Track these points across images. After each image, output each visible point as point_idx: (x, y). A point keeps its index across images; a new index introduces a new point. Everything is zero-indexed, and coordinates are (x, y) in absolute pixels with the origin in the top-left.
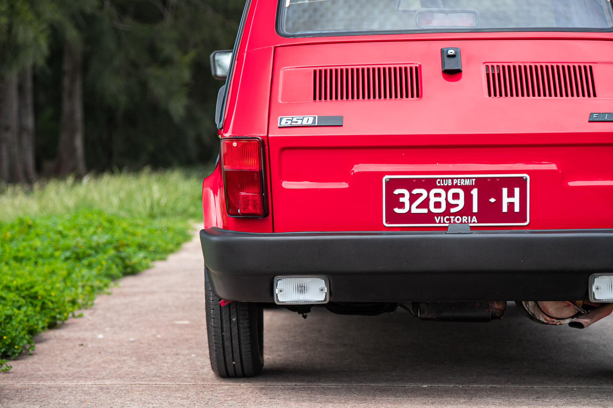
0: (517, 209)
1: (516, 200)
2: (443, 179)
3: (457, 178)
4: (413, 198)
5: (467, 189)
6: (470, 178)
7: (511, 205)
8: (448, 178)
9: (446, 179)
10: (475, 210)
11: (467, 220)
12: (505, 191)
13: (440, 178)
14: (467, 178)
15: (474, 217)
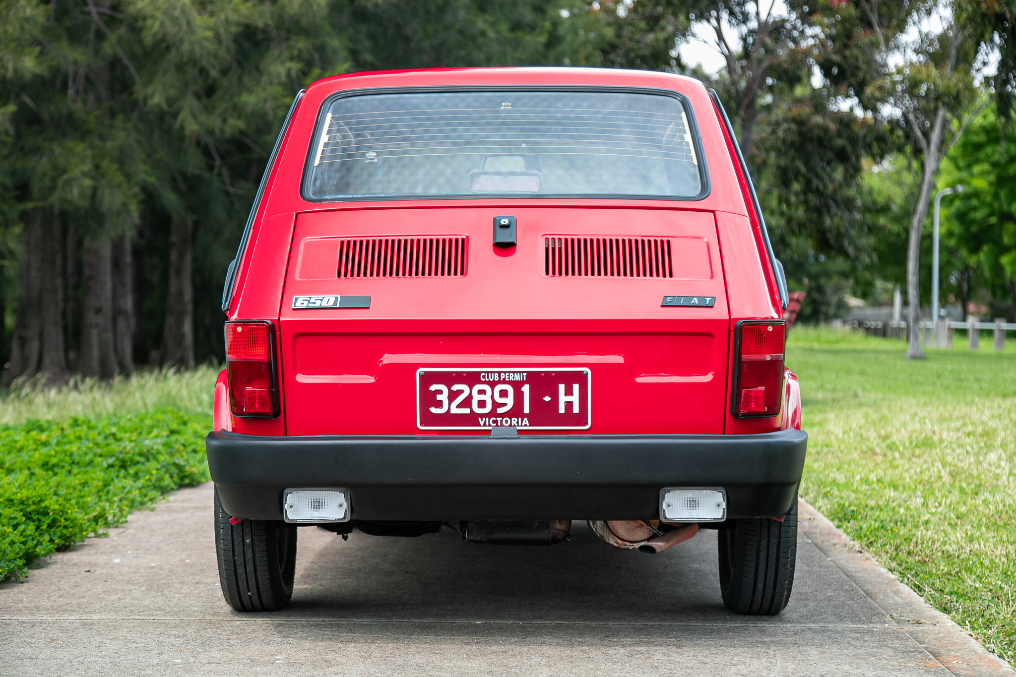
0: (576, 410)
1: (575, 399)
2: (488, 372)
3: (505, 372)
4: (453, 396)
5: (517, 386)
6: (520, 372)
7: (569, 405)
8: (494, 372)
9: (491, 372)
10: (527, 410)
11: (518, 423)
12: (562, 387)
13: (485, 372)
14: (517, 372)
15: (526, 419)
